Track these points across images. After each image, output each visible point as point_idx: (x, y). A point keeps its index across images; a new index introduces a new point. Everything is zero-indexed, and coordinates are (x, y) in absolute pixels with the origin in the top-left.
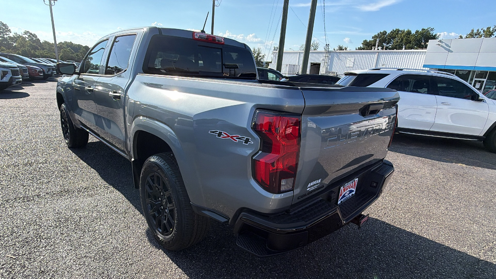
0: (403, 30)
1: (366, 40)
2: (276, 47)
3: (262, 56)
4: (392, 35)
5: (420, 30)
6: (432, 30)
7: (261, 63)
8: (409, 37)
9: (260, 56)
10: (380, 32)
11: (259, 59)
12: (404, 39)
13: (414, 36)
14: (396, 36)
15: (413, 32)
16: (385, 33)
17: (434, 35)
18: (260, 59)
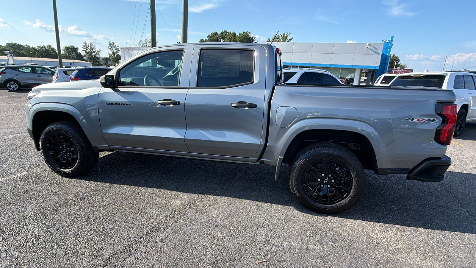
0: (230, 32)
1: (202, 39)
2: (112, 42)
3: (96, 52)
4: (222, 36)
5: (242, 33)
6: (250, 33)
7: (96, 59)
8: (235, 38)
9: (94, 52)
10: (213, 33)
11: (93, 55)
12: (232, 39)
13: (238, 37)
14: (226, 36)
15: (237, 34)
16: (216, 34)
17: (252, 37)
18: (95, 55)
